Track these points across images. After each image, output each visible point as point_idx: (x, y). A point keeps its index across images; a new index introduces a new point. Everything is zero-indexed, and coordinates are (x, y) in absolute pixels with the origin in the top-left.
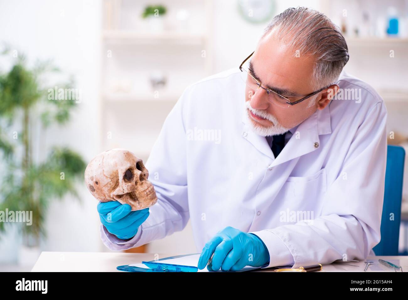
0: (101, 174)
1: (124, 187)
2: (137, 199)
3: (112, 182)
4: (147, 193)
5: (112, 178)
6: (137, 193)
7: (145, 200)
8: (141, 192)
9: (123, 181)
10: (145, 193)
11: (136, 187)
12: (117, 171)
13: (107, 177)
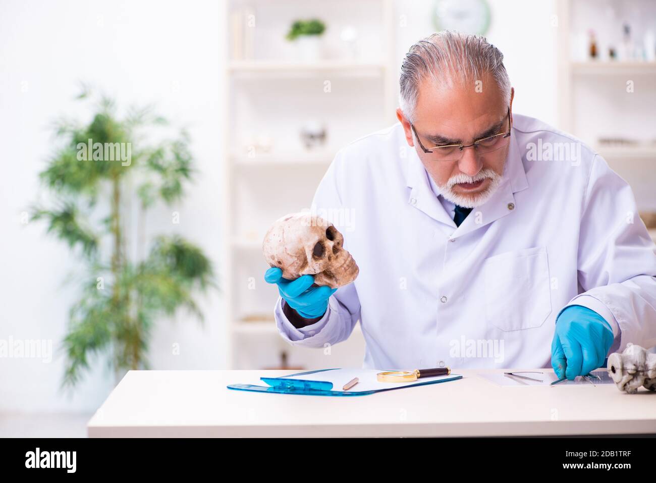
0: (283, 252)
1: (315, 267)
2: (334, 276)
3: (298, 261)
4: (345, 268)
5: (299, 256)
6: (332, 270)
7: (343, 277)
8: (338, 268)
9: (313, 259)
10: (343, 269)
11: (330, 263)
12: (303, 248)
13: (291, 256)
